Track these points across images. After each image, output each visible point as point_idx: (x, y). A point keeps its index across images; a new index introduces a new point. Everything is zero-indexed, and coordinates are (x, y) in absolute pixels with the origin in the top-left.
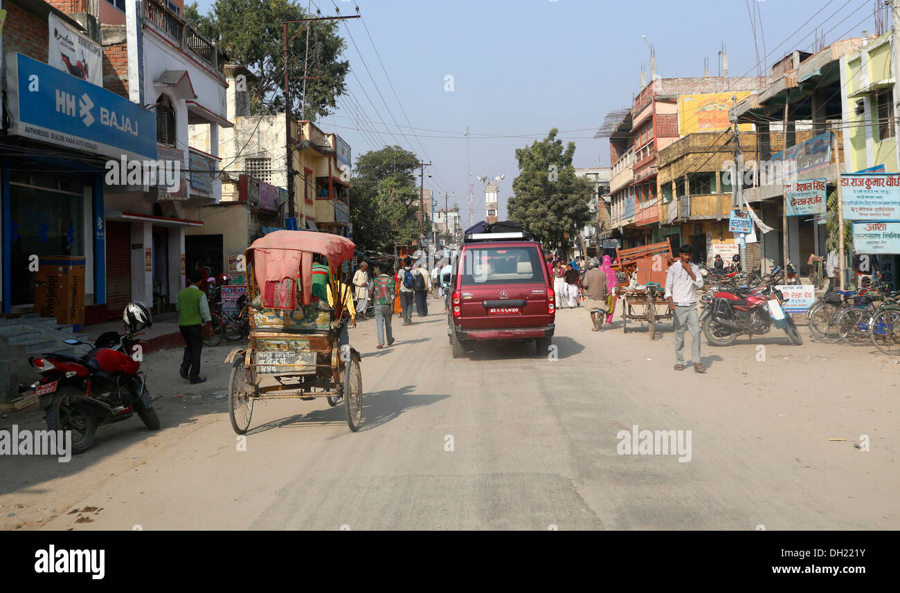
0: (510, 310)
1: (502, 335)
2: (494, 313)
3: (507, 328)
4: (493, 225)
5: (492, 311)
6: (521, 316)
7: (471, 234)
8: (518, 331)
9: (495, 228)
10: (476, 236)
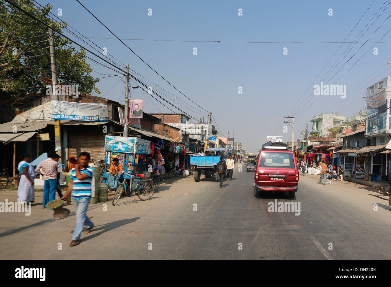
0: (279, 179)
1: (275, 190)
2: (272, 180)
3: (277, 186)
4: (274, 143)
5: (272, 179)
6: (283, 182)
7: (265, 146)
8: (282, 188)
9: (275, 145)
10: (266, 147)
